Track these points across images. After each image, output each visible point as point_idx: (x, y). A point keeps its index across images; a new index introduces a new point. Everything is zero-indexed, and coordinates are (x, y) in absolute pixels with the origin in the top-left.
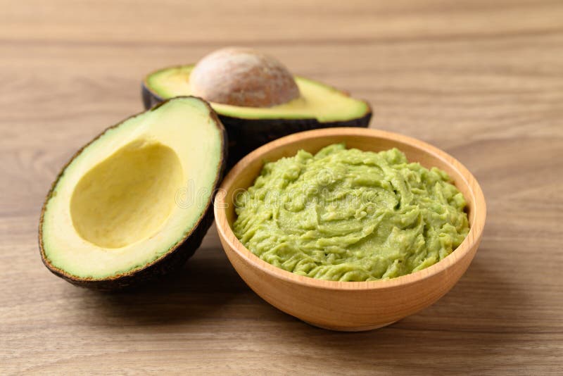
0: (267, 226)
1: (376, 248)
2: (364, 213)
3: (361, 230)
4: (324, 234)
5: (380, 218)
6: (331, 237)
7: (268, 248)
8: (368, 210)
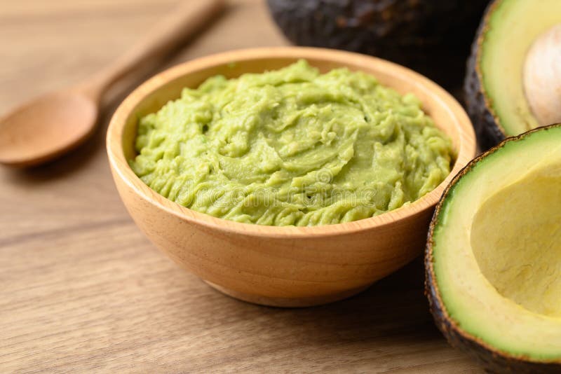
0: (210, 182)
1: (366, 174)
2: (332, 135)
3: (336, 157)
4: (294, 173)
5: (354, 136)
6: (306, 174)
7: (226, 209)
8: (334, 129)
